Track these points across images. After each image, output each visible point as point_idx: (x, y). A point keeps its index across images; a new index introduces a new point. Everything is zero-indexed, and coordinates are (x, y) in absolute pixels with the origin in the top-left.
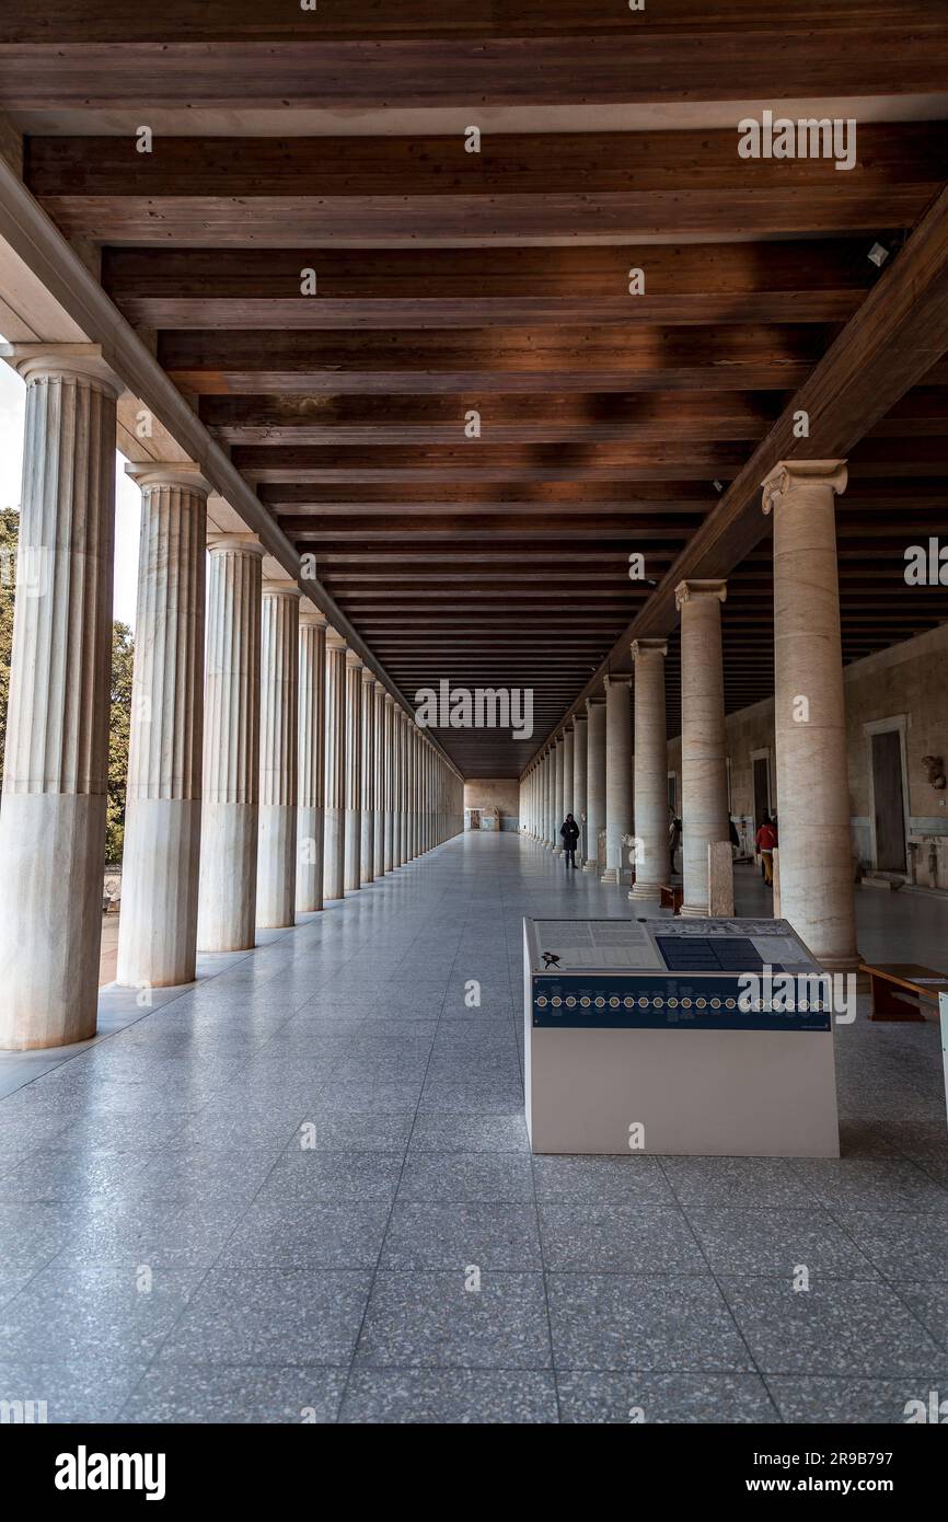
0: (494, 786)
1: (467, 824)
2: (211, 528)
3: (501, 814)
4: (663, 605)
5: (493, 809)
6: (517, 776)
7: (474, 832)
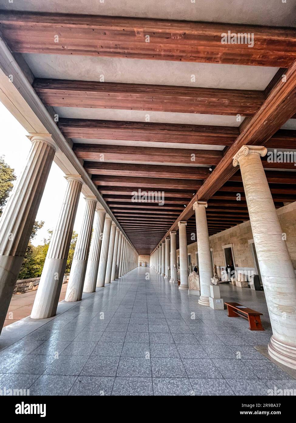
0: (145, 257)
1: (139, 265)
2: (97, 208)
3: (146, 263)
4: (176, 225)
5: (144, 262)
6: (149, 255)
7: (140, 267)
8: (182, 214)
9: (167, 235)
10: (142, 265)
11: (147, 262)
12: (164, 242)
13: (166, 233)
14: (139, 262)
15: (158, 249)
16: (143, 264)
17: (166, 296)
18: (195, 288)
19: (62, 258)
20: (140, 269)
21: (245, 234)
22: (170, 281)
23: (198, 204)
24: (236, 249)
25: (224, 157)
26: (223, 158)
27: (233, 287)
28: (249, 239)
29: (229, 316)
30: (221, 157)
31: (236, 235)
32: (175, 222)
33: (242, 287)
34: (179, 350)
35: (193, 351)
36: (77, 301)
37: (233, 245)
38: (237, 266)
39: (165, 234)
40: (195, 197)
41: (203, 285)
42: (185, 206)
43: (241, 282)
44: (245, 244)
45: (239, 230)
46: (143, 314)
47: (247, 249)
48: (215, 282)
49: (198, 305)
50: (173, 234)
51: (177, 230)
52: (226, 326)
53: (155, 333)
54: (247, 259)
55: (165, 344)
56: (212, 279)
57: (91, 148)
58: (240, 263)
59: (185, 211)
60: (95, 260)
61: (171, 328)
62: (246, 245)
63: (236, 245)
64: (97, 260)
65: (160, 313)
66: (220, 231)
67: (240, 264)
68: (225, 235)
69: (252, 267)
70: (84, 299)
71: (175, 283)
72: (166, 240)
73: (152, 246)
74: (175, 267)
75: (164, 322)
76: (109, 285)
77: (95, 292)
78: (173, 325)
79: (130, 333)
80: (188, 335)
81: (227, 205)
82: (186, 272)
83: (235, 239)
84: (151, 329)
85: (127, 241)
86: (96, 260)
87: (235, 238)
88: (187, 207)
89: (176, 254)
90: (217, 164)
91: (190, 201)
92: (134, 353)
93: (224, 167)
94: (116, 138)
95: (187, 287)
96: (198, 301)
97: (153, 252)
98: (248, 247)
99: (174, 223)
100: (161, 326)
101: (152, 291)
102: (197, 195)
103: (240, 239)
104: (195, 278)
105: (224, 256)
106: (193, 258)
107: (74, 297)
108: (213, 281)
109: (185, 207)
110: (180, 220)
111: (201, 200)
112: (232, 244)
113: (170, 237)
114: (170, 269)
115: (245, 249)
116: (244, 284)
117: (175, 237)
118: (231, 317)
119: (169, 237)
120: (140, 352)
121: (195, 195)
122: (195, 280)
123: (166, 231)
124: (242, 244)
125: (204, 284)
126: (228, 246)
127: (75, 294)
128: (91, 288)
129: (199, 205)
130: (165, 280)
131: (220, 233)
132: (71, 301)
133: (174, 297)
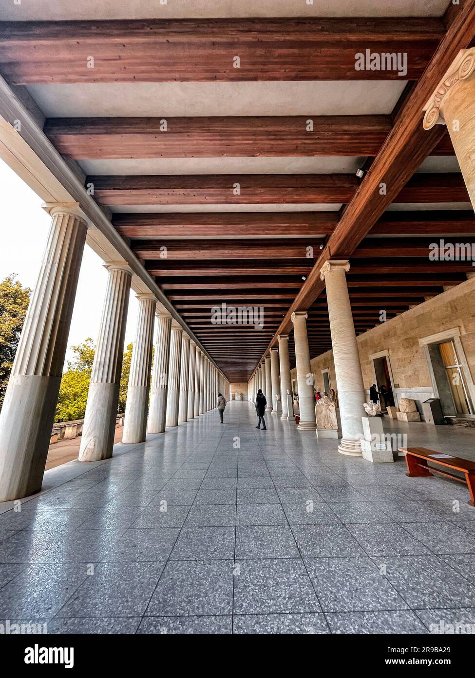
0: (239, 385)
1: (231, 398)
3: (242, 395)
4: (287, 322)
5: (240, 393)
6: (247, 382)
7: (234, 401)
8: (298, 297)
9: (272, 343)
10: (236, 398)
11: (244, 393)
12: (269, 356)
13: (271, 339)
14: (230, 393)
15: (259, 369)
16: (238, 397)
17: (276, 442)
18: (329, 426)
19: (44, 373)
20: (234, 404)
21: (412, 329)
22: (282, 418)
23: (332, 264)
24: (396, 358)
25: (395, 126)
26: (394, 129)
27: (392, 422)
28: (421, 338)
29: (411, 475)
30: (387, 127)
31: (395, 334)
32: (286, 316)
33: (409, 421)
34: (315, 581)
35: (353, 582)
36: (102, 459)
37: (390, 352)
38: (397, 386)
39: (270, 342)
40: (325, 253)
41: (346, 419)
42: (304, 278)
43: (407, 413)
44: (412, 347)
45: (401, 324)
46: (228, 480)
47: (416, 355)
48: (372, 409)
49: (340, 455)
50: (284, 340)
51: (289, 331)
52: (412, 500)
53: (252, 527)
54: (416, 373)
55: (275, 562)
56: (365, 405)
57: (86, 127)
58: (404, 381)
59: (305, 290)
60: (140, 385)
61: (288, 512)
62: (414, 349)
63: (396, 351)
64: (145, 386)
65: (263, 476)
66: (365, 331)
67: (402, 383)
68: (374, 336)
69: (428, 385)
70: (118, 455)
71: (289, 420)
72: (272, 353)
73: (250, 367)
74: (288, 393)
75: (272, 495)
76: (177, 429)
77: (145, 441)
78: (293, 501)
79: (190, 530)
80: (331, 527)
81: (385, 270)
82: (310, 400)
83: (393, 341)
84: (241, 515)
85: (207, 358)
86: (143, 385)
87: (393, 338)
88: (307, 281)
89: (291, 376)
90: (376, 151)
91: (313, 266)
92: (187, 597)
93: (395, 152)
94: (132, 76)
95: (314, 424)
96: (337, 449)
97: (252, 377)
98: (420, 350)
99: (285, 319)
100: (266, 508)
101: (250, 435)
102: (329, 247)
103: (404, 340)
104: (328, 408)
105: (372, 373)
106: (318, 381)
107: (95, 452)
108: (368, 409)
109: (304, 282)
110: (295, 310)
111: (336, 256)
112: (388, 349)
113: (279, 347)
114: (280, 400)
115: (413, 355)
116: (412, 416)
117: (286, 345)
118: (415, 478)
119: (276, 346)
120: (206, 595)
121: (323, 248)
122: (328, 411)
123: (271, 336)
124: (407, 347)
125: (350, 415)
126: (379, 355)
127: (96, 446)
128: (137, 435)
129: (333, 267)
130: (273, 417)
131: (365, 334)
132: (89, 459)
133: (291, 443)
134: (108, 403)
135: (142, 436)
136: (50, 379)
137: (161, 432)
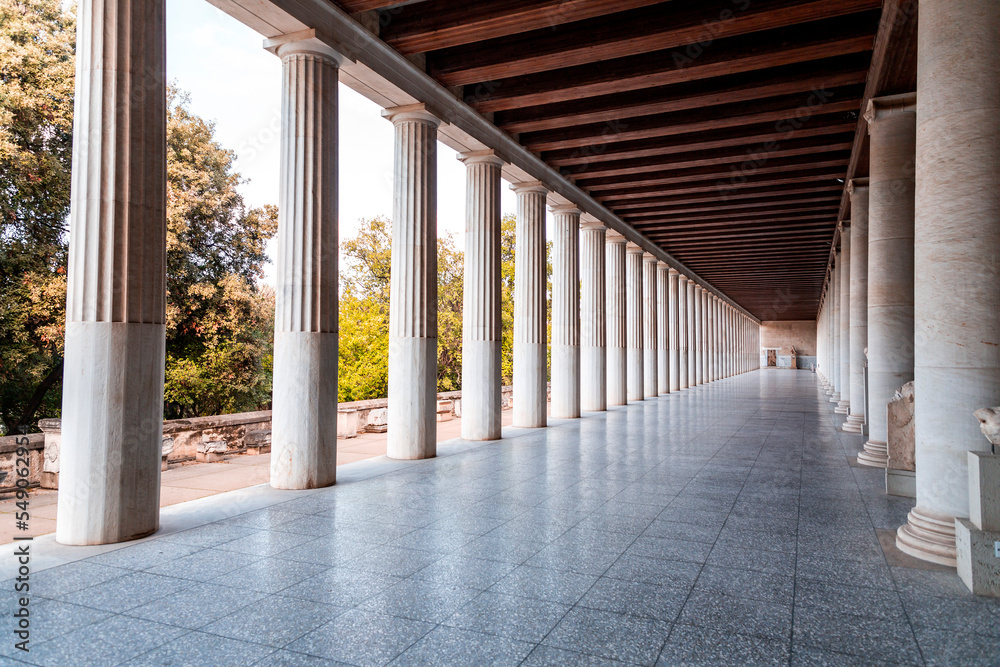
1: (763, 361)
3: (798, 353)
5: (790, 348)
6: (814, 317)
10: (780, 361)
11: (804, 347)
14: (762, 349)
16: (785, 360)
36: (309, 486)
77: (435, 457)
96: (896, 536)
128: (412, 443)
134: (310, 375)
135: (424, 444)
136: (129, 329)
137: (489, 440)
